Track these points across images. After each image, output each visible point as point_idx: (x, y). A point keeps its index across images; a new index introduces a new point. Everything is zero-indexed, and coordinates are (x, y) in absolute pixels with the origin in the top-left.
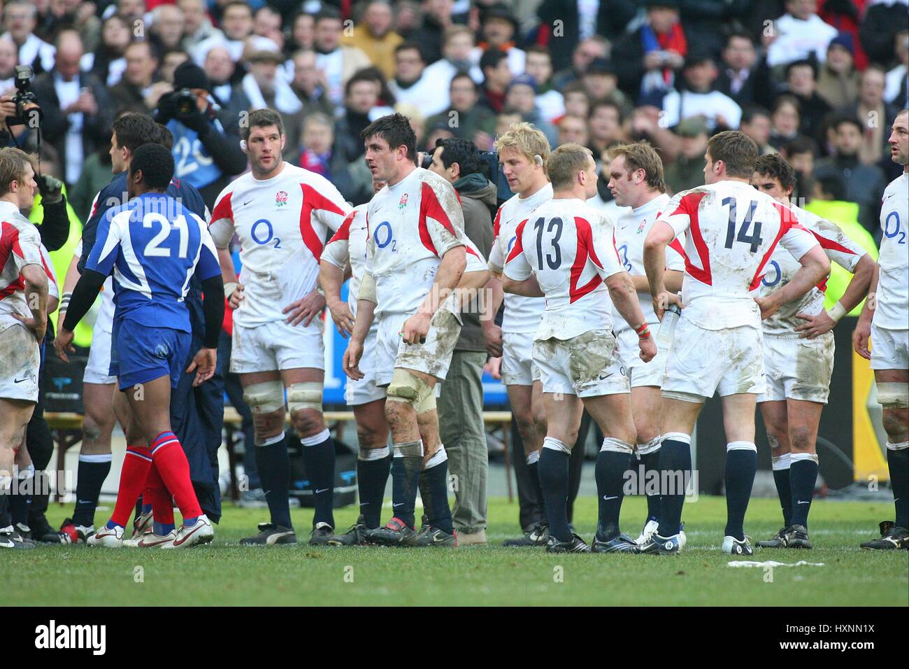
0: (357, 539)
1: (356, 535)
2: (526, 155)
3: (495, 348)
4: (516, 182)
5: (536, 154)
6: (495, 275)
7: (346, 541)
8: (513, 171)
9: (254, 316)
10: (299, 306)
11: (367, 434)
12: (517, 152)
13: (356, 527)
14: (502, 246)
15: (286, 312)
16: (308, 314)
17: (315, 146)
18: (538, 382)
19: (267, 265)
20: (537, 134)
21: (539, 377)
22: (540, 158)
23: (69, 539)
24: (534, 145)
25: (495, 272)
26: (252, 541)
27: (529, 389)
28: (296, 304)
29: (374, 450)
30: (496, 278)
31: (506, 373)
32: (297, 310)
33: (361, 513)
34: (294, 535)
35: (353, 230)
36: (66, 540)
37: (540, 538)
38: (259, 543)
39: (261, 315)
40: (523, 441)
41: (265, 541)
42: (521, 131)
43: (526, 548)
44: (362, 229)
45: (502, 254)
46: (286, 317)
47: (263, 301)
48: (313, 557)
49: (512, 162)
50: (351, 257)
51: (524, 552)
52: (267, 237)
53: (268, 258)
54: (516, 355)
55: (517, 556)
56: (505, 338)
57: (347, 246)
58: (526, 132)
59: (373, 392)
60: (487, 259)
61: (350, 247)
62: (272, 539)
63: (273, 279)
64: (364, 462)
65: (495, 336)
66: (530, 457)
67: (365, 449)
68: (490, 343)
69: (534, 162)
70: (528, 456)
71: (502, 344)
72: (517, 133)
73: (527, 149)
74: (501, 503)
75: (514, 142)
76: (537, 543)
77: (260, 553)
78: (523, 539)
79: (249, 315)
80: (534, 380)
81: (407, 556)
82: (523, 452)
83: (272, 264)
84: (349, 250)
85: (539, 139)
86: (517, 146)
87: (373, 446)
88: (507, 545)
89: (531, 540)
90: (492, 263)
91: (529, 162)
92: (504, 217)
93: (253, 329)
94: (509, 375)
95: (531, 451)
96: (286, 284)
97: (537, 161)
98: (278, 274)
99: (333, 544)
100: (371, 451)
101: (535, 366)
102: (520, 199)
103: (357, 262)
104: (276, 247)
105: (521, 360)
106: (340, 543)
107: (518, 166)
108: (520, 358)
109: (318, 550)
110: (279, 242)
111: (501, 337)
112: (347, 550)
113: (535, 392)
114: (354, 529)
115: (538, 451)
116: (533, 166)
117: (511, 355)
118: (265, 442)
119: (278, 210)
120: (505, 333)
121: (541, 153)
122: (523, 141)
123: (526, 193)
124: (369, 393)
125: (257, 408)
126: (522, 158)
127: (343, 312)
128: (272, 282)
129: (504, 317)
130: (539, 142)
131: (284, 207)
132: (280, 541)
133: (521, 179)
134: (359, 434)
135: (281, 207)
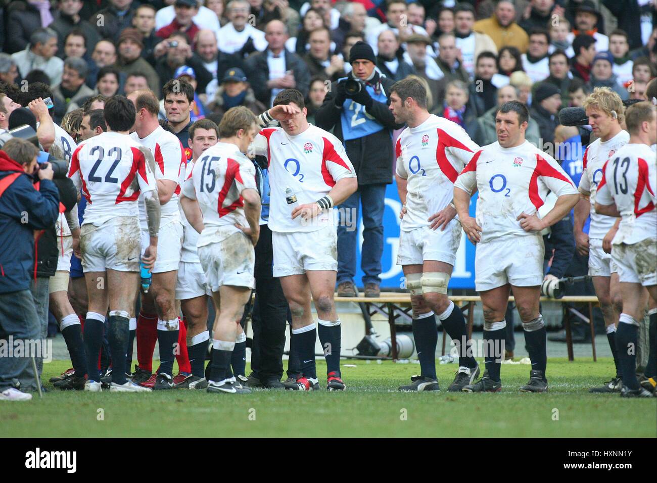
0: (483, 388)
1: (483, 384)
2: (604, 111)
3: (584, 250)
4: (598, 130)
5: (612, 110)
6: (584, 197)
7: (475, 389)
8: (595, 123)
9: (410, 223)
10: (439, 216)
11: (491, 312)
12: (598, 109)
13: (483, 379)
14: (589, 176)
15: (430, 220)
16: (444, 221)
17: (454, 103)
18: (616, 274)
19: (417, 188)
20: (613, 96)
21: (615, 270)
22: (615, 112)
23: (304, 386)
24: (610, 104)
25: (583, 194)
26: (407, 388)
27: (608, 279)
28: (437, 215)
29: (495, 323)
30: (584, 198)
31: (591, 268)
32: (437, 219)
33: (486, 369)
34: (437, 384)
35: (480, 163)
36: (302, 387)
37: (616, 387)
38: (413, 390)
39: (415, 223)
40: (604, 317)
41: (417, 388)
42: (601, 93)
43: (606, 394)
44: (487, 163)
45: (589, 182)
46: (430, 224)
47: (416, 212)
48: (452, 400)
49: (595, 116)
50: (478, 183)
51: (604, 396)
52: (418, 168)
53: (418, 182)
54: (599, 255)
55: (600, 400)
56: (591, 242)
57: (475, 176)
58: (605, 94)
59: (495, 282)
60: (577, 185)
61: (477, 176)
62: (421, 386)
63: (421, 197)
64: (487, 331)
65: (584, 241)
66: (609, 328)
67: (489, 322)
68: (581, 246)
69: (611, 116)
70: (607, 328)
71: (589, 246)
72: (598, 94)
73: (605, 105)
74: (587, 362)
75: (596, 101)
76: (614, 390)
77: (414, 397)
78: (604, 388)
79: (408, 222)
80: (612, 272)
81: (519, 400)
82: (604, 325)
83: (420, 187)
84: (477, 178)
85: (614, 99)
86: (598, 105)
87: (494, 320)
88: (592, 392)
89: (609, 388)
90: (581, 188)
91: (606, 116)
92: (590, 155)
93: (409, 232)
94: (594, 269)
95: (610, 324)
96: (429, 201)
97: (613, 115)
98: (424, 194)
99: (466, 391)
100: (492, 324)
101: (613, 262)
102: (601, 142)
103: (483, 187)
104: (423, 175)
105: (602, 258)
106: (471, 390)
107: (599, 119)
108: (601, 257)
109: (455, 395)
110: (424, 172)
111: (588, 241)
112: (476, 395)
113: (612, 282)
114: (481, 380)
115: (614, 324)
116: (610, 118)
117: (595, 255)
118: (419, 317)
119: (423, 149)
120: (591, 239)
121: (616, 108)
122: (602, 101)
123: (606, 138)
124: (491, 282)
125: (413, 291)
126: (602, 114)
127: (472, 225)
128: (420, 199)
129: (591, 227)
130: (615, 102)
131: (427, 146)
132: (428, 388)
133: (601, 127)
134: (484, 311)
135: (425, 147)
